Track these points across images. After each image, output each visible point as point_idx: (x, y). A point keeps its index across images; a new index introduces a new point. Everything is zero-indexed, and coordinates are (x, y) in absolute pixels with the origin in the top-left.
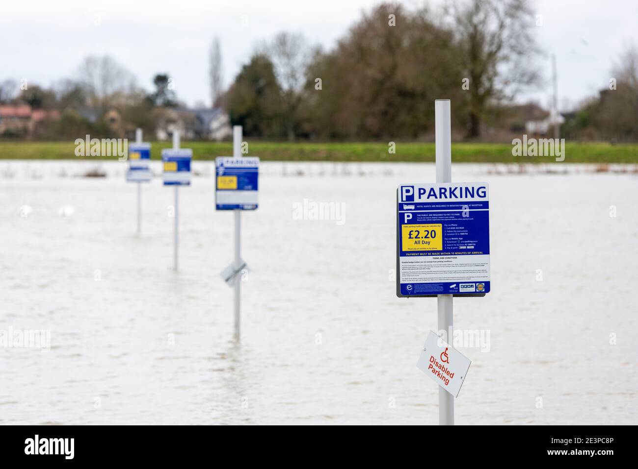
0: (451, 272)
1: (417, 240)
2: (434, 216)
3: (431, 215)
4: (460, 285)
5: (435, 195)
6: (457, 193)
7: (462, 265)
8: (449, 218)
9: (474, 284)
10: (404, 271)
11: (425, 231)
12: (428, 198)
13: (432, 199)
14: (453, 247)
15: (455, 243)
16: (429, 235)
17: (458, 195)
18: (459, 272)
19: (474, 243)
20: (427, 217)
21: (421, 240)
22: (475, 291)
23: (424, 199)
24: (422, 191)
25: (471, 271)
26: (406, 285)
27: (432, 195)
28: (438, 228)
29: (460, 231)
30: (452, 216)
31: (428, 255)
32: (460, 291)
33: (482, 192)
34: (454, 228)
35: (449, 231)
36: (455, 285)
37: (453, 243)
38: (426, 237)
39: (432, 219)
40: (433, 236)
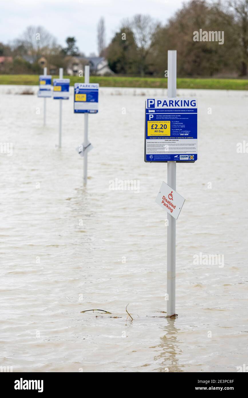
0: (175, 148)
1: (156, 130)
2: (166, 117)
3: (164, 116)
4: (180, 156)
5: (167, 104)
6: (179, 103)
7: (181, 145)
8: (174, 118)
9: (188, 156)
10: (148, 147)
11: (161, 125)
12: (163, 106)
13: (165, 107)
14: (176, 134)
15: (178, 132)
16: (163, 127)
17: (180, 105)
18: (180, 148)
19: (189, 132)
20: (162, 117)
21: (158, 130)
22: (188, 159)
23: (161, 107)
24: (159, 102)
25: (187, 148)
26: (150, 155)
27: (165, 105)
28: (168, 123)
29: (180, 125)
30: (176, 117)
31: (162, 139)
32: (180, 159)
33: (194, 103)
34: (177, 123)
35: (175, 125)
36: (177, 156)
37: (176, 132)
38: (161, 128)
39: (165, 118)
40: (165, 128)
